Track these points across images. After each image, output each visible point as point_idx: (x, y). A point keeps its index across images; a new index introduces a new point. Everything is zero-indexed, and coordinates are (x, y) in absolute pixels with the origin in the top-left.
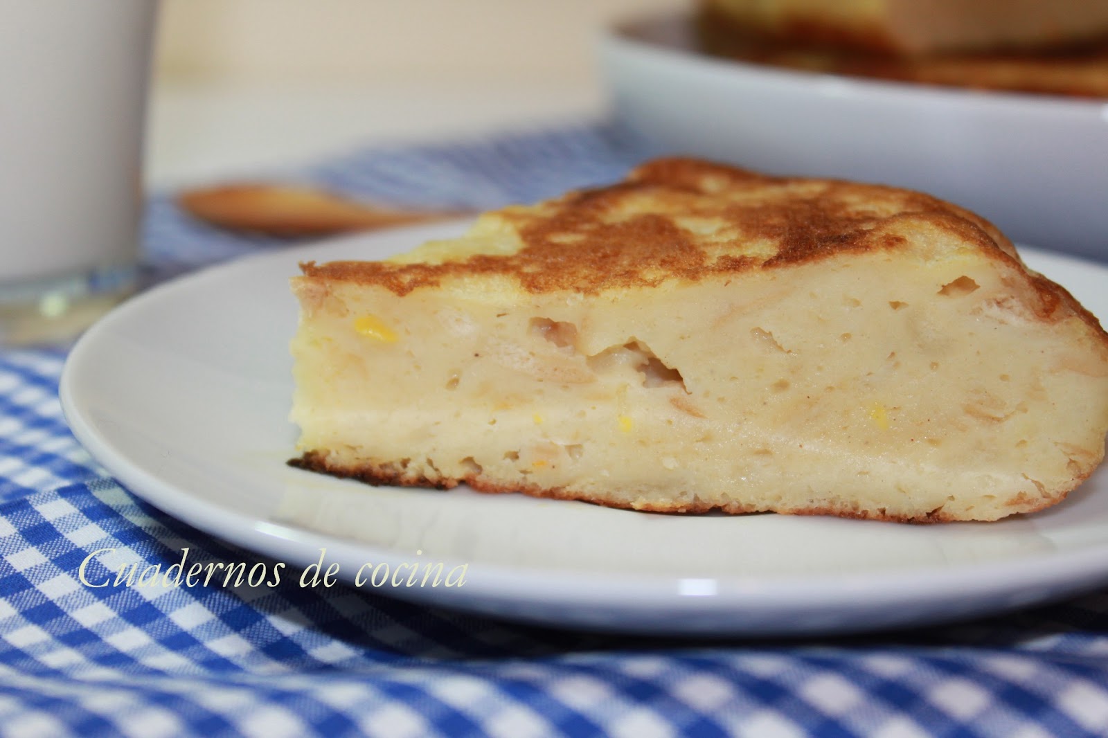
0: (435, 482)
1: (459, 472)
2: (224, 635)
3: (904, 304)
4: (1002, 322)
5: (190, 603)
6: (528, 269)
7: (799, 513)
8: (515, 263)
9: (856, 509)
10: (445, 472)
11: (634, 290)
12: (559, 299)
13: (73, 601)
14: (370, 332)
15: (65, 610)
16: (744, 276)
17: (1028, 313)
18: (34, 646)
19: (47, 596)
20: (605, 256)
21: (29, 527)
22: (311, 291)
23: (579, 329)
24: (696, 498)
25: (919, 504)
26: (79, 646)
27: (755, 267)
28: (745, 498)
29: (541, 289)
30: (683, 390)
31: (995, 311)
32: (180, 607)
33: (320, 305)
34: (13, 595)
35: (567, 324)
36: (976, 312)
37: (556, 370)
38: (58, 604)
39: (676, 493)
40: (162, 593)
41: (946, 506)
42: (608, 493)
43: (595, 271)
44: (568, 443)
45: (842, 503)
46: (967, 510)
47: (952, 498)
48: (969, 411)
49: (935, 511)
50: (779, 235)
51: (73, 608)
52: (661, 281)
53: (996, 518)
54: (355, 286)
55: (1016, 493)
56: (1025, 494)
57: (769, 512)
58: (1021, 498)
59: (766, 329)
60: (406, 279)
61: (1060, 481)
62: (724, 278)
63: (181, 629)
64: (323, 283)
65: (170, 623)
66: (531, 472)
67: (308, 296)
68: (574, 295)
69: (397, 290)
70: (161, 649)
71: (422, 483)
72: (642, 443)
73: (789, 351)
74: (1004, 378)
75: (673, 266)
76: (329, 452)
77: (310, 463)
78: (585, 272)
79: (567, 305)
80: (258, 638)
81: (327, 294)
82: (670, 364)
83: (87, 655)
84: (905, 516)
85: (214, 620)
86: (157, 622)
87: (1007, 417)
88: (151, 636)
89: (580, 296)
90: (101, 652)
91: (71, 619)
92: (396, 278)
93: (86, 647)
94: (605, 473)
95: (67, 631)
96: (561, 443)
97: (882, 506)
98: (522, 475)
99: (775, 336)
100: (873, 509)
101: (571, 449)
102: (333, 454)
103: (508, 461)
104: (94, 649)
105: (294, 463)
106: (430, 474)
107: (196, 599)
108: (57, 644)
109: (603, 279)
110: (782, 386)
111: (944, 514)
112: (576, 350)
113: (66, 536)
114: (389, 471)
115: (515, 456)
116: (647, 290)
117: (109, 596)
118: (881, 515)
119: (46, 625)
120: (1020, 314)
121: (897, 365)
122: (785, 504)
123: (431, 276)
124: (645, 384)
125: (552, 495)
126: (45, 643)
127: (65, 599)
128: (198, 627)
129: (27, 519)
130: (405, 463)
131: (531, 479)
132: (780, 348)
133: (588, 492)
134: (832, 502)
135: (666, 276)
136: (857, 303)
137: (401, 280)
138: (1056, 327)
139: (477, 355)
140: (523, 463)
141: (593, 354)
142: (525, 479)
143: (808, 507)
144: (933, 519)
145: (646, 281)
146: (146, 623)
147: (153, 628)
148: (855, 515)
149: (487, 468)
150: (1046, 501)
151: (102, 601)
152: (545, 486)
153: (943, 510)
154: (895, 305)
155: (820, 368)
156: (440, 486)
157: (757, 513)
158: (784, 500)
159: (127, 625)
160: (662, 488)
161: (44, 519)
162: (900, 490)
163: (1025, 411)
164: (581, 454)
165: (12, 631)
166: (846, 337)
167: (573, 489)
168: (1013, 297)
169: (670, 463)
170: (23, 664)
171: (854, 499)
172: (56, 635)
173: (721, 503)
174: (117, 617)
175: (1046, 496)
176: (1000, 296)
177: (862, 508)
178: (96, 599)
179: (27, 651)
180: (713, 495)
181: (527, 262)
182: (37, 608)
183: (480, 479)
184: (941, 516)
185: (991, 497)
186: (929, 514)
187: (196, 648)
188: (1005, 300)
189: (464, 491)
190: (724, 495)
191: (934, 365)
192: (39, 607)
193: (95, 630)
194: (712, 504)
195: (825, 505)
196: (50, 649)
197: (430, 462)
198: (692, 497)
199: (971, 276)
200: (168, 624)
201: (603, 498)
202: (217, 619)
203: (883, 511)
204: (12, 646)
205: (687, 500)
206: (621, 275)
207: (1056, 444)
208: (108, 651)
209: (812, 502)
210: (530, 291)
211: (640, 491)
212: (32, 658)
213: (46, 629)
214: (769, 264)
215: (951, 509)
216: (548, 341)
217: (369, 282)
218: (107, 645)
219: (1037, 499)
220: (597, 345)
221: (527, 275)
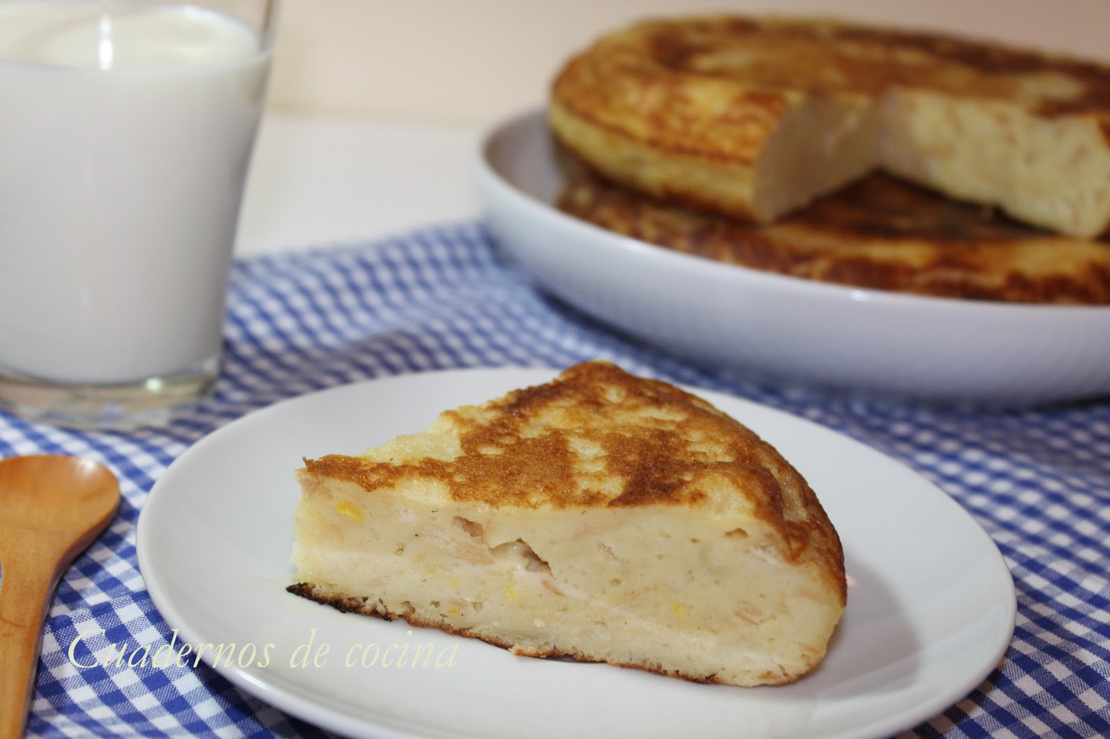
0: (383, 614)
1: (399, 610)
2: (226, 725)
3: (700, 541)
4: (763, 560)
5: (208, 699)
6: (458, 479)
7: (623, 666)
8: (450, 470)
9: (660, 667)
10: (390, 610)
11: (522, 509)
12: (474, 506)
13: (134, 690)
14: (347, 512)
15: (128, 697)
16: (595, 509)
17: (780, 557)
18: (105, 720)
19: (117, 685)
20: (511, 474)
21: (111, 628)
22: (309, 481)
23: (484, 529)
24: (555, 648)
25: (702, 670)
26: (133, 723)
27: (603, 504)
28: (588, 651)
29: (462, 498)
30: (551, 577)
31: (759, 553)
32: (201, 701)
33: (315, 490)
34: (95, 683)
35: (478, 524)
36: (747, 551)
37: (468, 552)
38: (124, 693)
39: (541, 642)
40: (191, 690)
41: (719, 674)
42: (497, 637)
43: (502, 487)
44: (474, 601)
45: (650, 664)
46: (733, 677)
47: (723, 669)
48: (738, 614)
49: (712, 676)
50: (628, 474)
51: (133, 696)
52: (541, 504)
53: (751, 685)
54: (338, 481)
55: (766, 671)
56: (772, 672)
57: (603, 662)
58: (769, 674)
59: (608, 544)
60: (374, 478)
61: (796, 666)
62: (582, 508)
63: (200, 718)
64: (317, 477)
65: (193, 713)
66: (447, 616)
67: (306, 483)
68: (483, 505)
69: (366, 487)
70: (185, 731)
71: (375, 614)
72: (522, 607)
73: (622, 561)
74: (762, 596)
75: (551, 492)
76: (314, 586)
77: (301, 590)
78: (494, 487)
79: (478, 512)
80: (248, 728)
81: (319, 483)
82: (544, 558)
83: (137, 729)
84: (691, 677)
85: (221, 713)
86: (185, 711)
87: (762, 621)
88: (180, 722)
89: (487, 507)
90: (146, 729)
91: (131, 704)
92: (367, 477)
93: (137, 725)
94: (496, 624)
95: (127, 713)
96: (469, 600)
97: (676, 669)
98: (441, 618)
99: (612, 550)
100: (670, 669)
101: (475, 605)
102: (317, 587)
103: (433, 606)
104: (143, 726)
105: (291, 589)
106: (380, 608)
107: (212, 696)
108: (119, 720)
109: (504, 494)
110: (617, 582)
111: (718, 678)
112: (482, 541)
113: (134, 636)
114: (353, 603)
115: (436, 604)
116: (530, 510)
117: (157, 690)
118: (676, 675)
119: (114, 707)
120: (776, 557)
121: (693, 579)
122: (613, 659)
123: (391, 478)
124: (527, 568)
125: (460, 633)
126: (112, 719)
127: (128, 688)
128: (211, 718)
129: (110, 621)
130: (365, 599)
131: (447, 621)
132: (616, 558)
133: (483, 635)
134: (645, 661)
135: (544, 501)
136: (668, 536)
137: (370, 478)
138: (799, 568)
139: (417, 535)
140: (443, 609)
141: (493, 547)
142: (443, 620)
143: (628, 663)
144: (710, 680)
145: (530, 504)
146: (178, 711)
147: (182, 716)
148: (658, 671)
149: (418, 611)
150: (785, 679)
151: (152, 693)
152: (456, 627)
153: (715, 677)
154: (694, 541)
155: (642, 575)
156: (387, 617)
157: (594, 662)
158: (612, 656)
159: (165, 712)
160: (532, 637)
161: (121, 622)
162: (690, 659)
163: (775, 618)
164: (481, 608)
165: (92, 708)
166: (660, 557)
167: (475, 631)
168: (771, 545)
169: (539, 623)
170: (96, 729)
171: (658, 662)
172: (120, 714)
173: (571, 653)
174: (160, 705)
175: (786, 675)
176: (764, 544)
177: (664, 668)
178: (148, 691)
179: (100, 721)
180: (566, 646)
181: (458, 470)
182: (110, 694)
183: (413, 616)
184: (715, 680)
185: (749, 671)
186: (707, 678)
187: (207, 733)
188: (766, 546)
189: (402, 622)
190: (573, 648)
191: (716, 582)
192: (111, 693)
193: (144, 713)
194: (565, 652)
195: (639, 663)
196: (114, 723)
197: (381, 602)
198: (553, 646)
199: (743, 528)
200: (192, 714)
201: (493, 640)
202: (223, 712)
203: (677, 672)
204: (91, 718)
205: (548, 649)
206: (516, 494)
207: (794, 642)
208: (151, 729)
209: (631, 659)
210: (454, 499)
211: (518, 638)
212: (103, 726)
213: (114, 710)
214: (612, 503)
215: (721, 675)
216: (465, 531)
217: (349, 479)
218: (151, 725)
219: (779, 677)
220: (496, 540)
221: (456, 483)
